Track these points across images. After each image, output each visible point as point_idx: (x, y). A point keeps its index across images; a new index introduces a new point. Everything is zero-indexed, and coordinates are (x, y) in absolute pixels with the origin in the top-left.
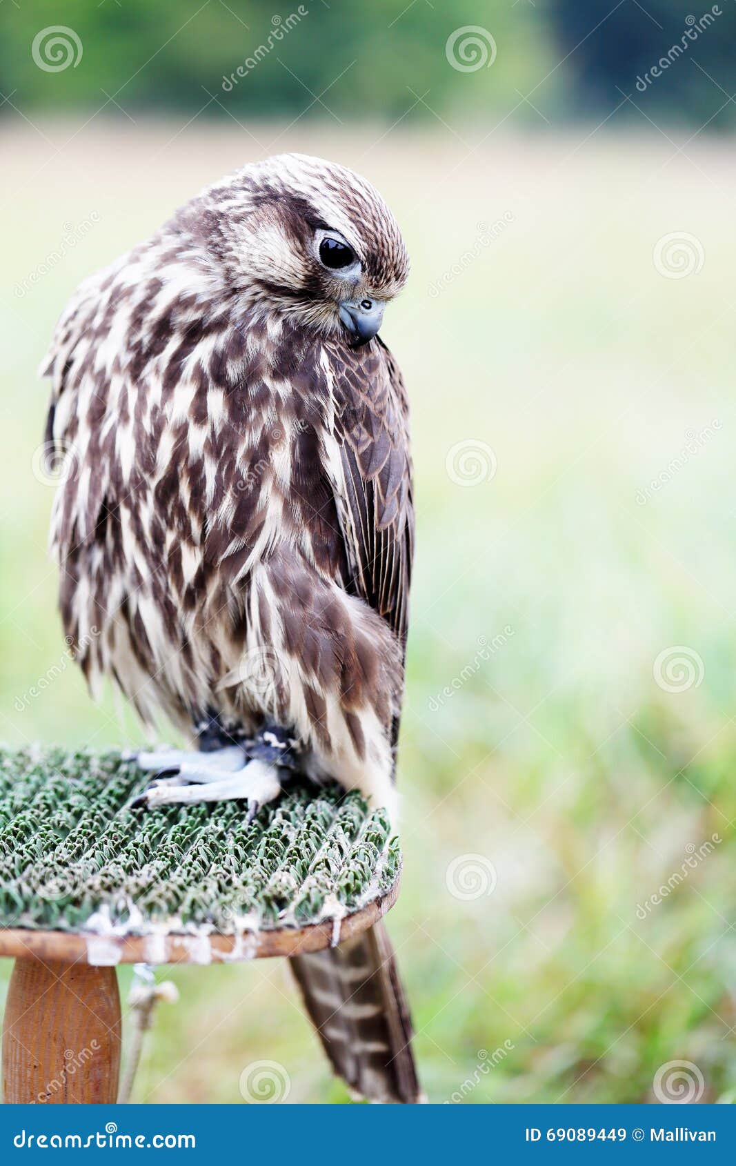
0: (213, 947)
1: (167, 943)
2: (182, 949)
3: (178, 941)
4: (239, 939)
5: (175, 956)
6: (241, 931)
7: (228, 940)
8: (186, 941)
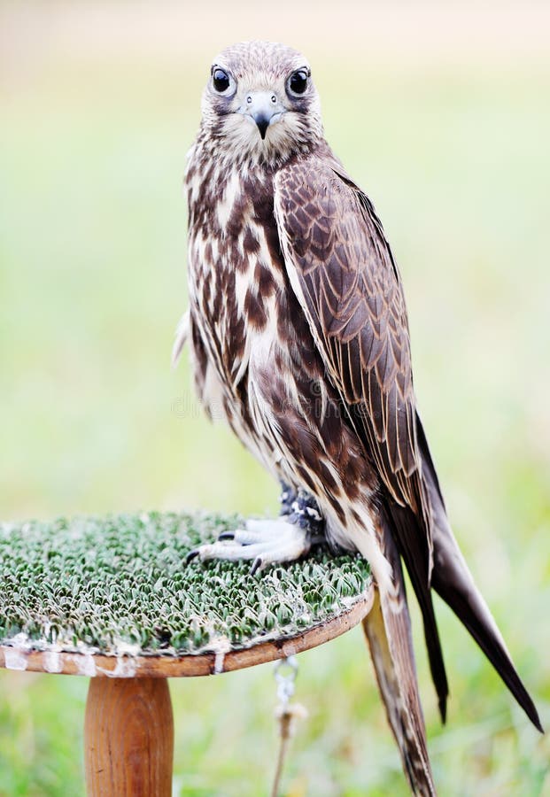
0: (97, 665)
1: (60, 658)
2: (73, 663)
3: (69, 657)
4: (120, 661)
5: (67, 669)
6: (121, 654)
7: (111, 660)
8: (76, 658)
